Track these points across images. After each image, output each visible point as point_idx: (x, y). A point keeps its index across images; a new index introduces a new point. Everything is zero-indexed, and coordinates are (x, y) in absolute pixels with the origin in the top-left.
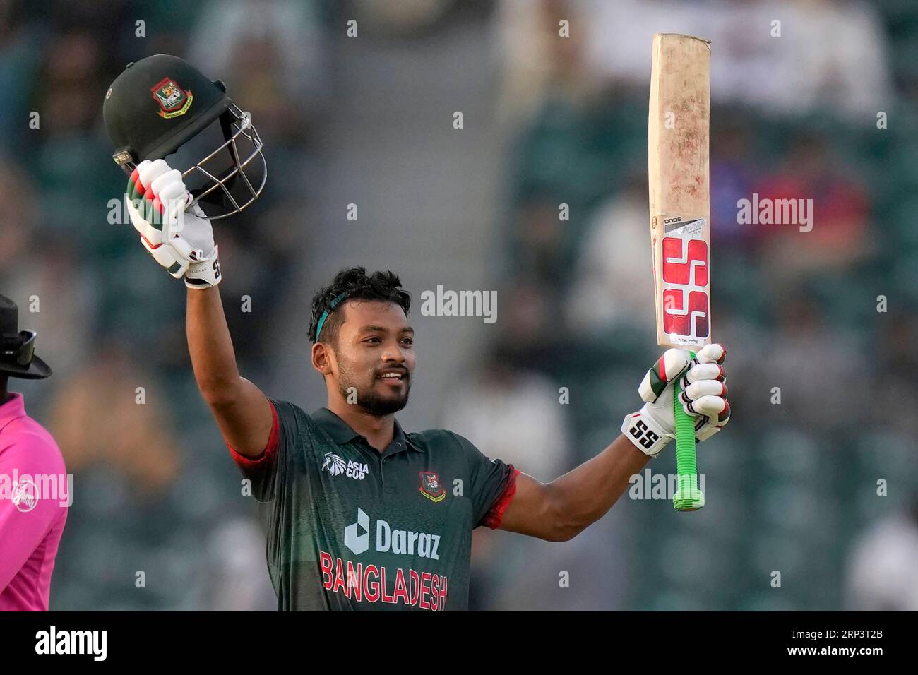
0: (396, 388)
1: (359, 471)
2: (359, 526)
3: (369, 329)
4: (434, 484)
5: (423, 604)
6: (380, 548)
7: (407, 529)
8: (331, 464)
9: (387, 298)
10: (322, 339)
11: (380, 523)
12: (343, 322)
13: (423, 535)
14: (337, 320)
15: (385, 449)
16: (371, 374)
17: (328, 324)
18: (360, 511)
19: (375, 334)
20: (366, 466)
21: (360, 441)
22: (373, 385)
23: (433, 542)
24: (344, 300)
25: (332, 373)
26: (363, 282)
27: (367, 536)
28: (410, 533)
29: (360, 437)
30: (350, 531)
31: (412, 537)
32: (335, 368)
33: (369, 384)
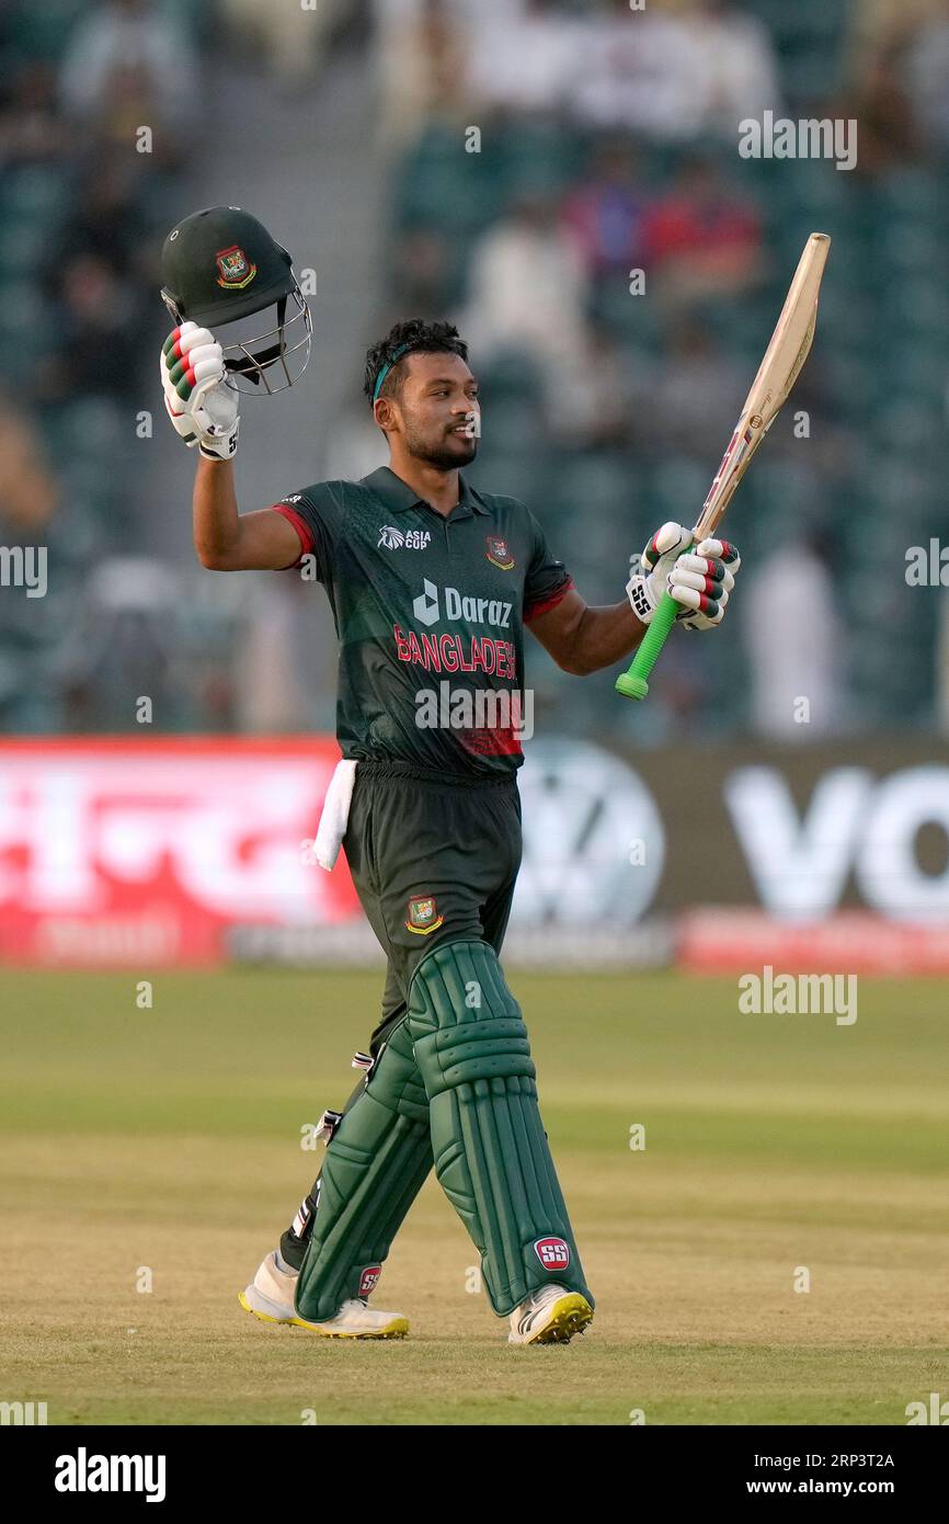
1: (420, 540)
2: (427, 597)
3: (436, 382)
4: (502, 552)
5: (500, 673)
6: (451, 617)
7: (477, 597)
8: (388, 539)
9: (450, 349)
10: (384, 396)
11: (449, 591)
12: (407, 376)
13: (493, 603)
14: (400, 374)
15: (450, 513)
16: (442, 428)
17: (391, 377)
18: (426, 581)
19: (442, 386)
20: (427, 533)
21: (422, 506)
22: (444, 441)
23: (504, 610)
24: (407, 352)
26: (424, 334)
27: (436, 606)
28: (480, 600)
29: (422, 502)
30: (419, 602)
31: (482, 604)
32: (401, 425)
33: (440, 439)
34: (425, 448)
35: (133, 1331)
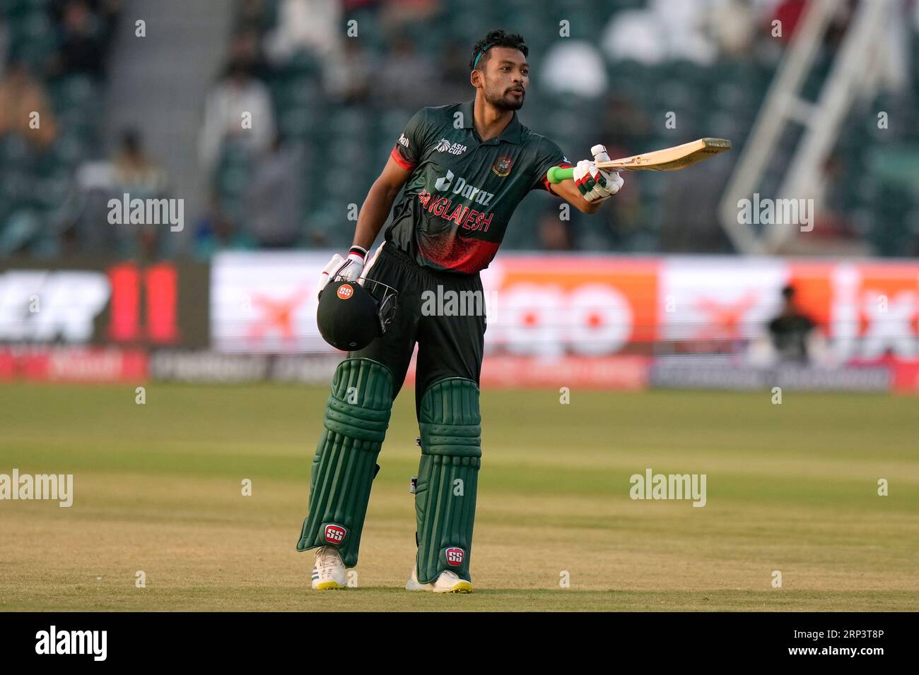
0: (517, 97)
1: (460, 150)
3: (505, 62)
8: (441, 146)
9: (515, 47)
10: (477, 68)
12: (490, 58)
14: (487, 57)
16: (505, 89)
17: (482, 59)
19: (508, 65)
22: (505, 96)
23: (487, 197)
24: (492, 47)
25: (482, 87)
26: (503, 37)
32: (484, 85)
33: (503, 95)
34: (494, 97)
35: (99, 578)
